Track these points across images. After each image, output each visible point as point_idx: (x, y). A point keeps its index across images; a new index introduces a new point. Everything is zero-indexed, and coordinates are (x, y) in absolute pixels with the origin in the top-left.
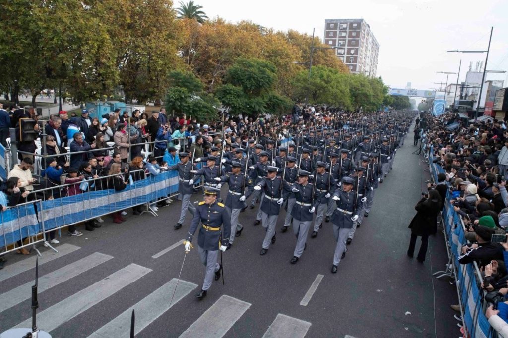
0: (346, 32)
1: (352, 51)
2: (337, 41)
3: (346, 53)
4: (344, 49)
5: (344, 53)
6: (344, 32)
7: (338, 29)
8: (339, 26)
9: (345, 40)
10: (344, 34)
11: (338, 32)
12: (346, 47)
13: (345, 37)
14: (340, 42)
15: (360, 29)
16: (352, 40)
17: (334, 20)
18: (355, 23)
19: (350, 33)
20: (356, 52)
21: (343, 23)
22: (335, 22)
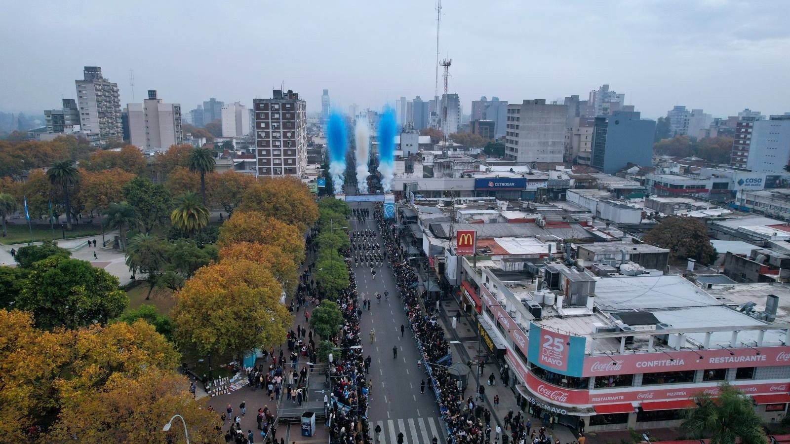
0: (279, 113)
1: (289, 135)
2: (270, 124)
3: (282, 137)
4: (280, 132)
5: (280, 137)
6: (277, 113)
7: (270, 110)
8: (270, 107)
9: (279, 122)
10: (277, 116)
11: (270, 114)
12: (282, 130)
13: (278, 119)
14: (273, 124)
15: (293, 110)
16: (287, 122)
17: (263, 100)
18: (288, 104)
19: (284, 114)
20: (293, 135)
21: (275, 104)
22: (264, 102)
